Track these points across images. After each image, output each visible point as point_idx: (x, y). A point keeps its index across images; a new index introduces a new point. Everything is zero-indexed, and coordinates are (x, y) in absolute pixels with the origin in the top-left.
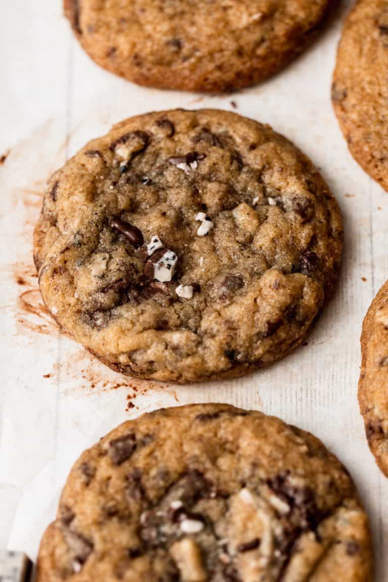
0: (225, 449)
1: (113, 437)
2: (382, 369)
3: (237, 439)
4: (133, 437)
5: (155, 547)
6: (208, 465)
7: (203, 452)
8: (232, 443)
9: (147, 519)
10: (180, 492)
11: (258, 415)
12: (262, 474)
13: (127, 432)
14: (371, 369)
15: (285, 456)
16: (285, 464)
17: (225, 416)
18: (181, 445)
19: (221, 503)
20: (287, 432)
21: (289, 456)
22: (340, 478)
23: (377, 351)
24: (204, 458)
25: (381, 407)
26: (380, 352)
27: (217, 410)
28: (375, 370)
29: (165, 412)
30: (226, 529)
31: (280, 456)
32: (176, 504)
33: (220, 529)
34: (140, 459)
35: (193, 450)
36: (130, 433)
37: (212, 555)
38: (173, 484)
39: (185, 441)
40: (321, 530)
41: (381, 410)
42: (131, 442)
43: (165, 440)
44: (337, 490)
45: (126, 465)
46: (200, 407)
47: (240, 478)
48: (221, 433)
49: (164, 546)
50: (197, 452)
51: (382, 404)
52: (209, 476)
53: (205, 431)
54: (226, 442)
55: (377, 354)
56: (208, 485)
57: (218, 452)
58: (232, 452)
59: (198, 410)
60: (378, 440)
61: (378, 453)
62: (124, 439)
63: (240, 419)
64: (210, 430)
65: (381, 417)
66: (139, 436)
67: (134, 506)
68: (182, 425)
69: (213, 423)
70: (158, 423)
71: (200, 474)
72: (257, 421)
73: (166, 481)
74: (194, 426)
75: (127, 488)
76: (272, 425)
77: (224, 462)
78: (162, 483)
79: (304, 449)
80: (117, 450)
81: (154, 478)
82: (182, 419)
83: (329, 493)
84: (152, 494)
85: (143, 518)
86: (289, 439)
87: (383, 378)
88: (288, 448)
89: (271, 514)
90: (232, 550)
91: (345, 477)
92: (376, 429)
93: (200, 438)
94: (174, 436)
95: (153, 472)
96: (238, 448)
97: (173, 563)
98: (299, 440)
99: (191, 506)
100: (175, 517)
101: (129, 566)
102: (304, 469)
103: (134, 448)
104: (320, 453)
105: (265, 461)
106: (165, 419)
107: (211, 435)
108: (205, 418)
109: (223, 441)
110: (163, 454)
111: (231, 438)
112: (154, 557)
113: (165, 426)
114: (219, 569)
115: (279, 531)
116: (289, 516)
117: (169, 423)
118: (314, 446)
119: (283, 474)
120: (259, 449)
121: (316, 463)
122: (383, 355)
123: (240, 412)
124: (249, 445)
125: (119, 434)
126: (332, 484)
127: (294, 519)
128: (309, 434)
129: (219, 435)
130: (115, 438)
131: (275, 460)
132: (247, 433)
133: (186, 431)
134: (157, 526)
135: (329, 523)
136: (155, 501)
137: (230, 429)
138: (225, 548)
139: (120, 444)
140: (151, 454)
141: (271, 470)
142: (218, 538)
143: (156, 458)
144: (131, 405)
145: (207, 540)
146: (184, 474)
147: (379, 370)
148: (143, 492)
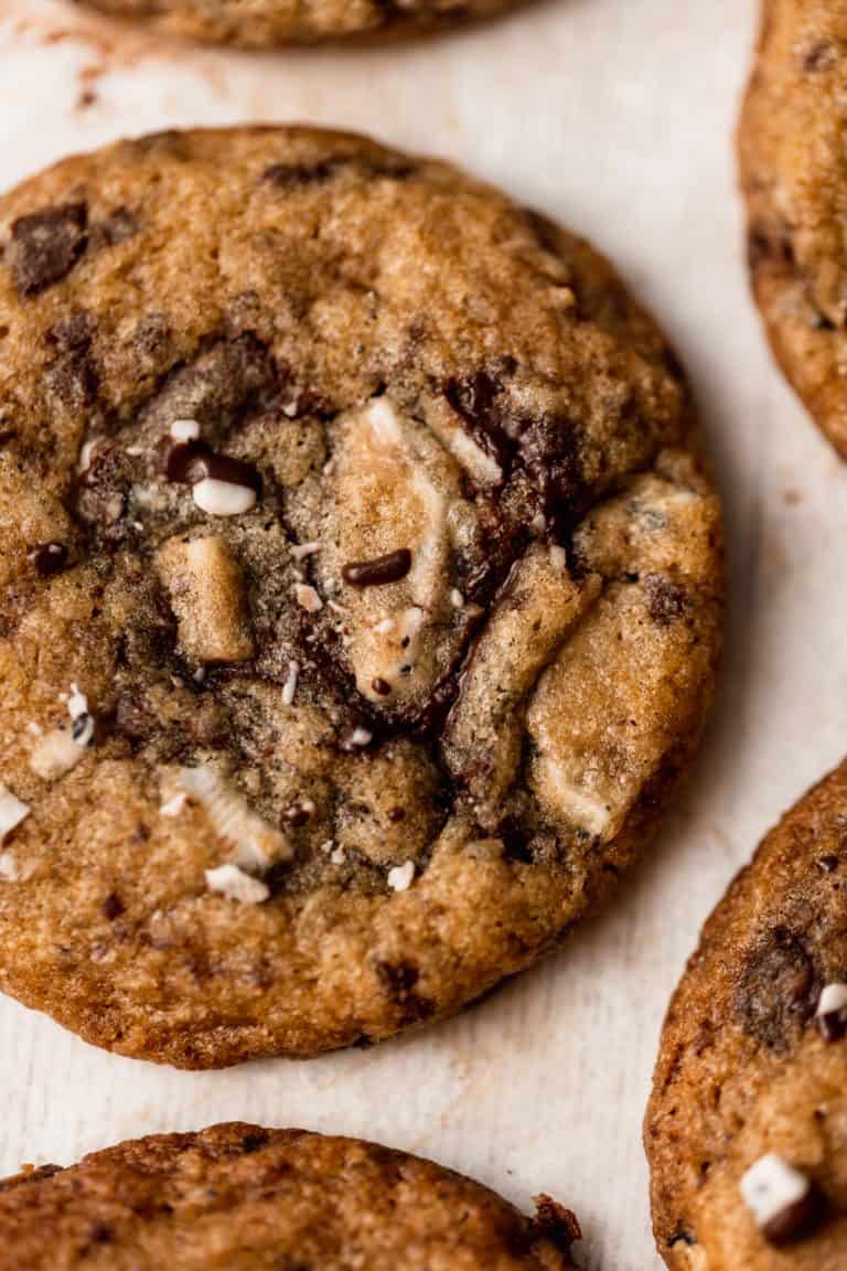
0: (337, 276)
1: (24, 207)
2: (813, 78)
3: (374, 247)
4: (79, 213)
5: (113, 546)
6: (285, 320)
7: (272, 282)
8: (360, 257)
9: (97, 462)
10: (199, 393)
11: (442, 178)
12: (434, 362)
13: (64, 198)
14: (782, 73)
15: (505, 315)
16: (502, 338)
17: (347, 175)
18: (215, 254)
19: (312, 436)
20: (520, 241)
21: (516, 313)
22: (657, 386)
23: (805, 22)
24: (276, 299)
25: (799, 190)
26: (812, 27)
27: (326, 155)
28: (792, 77)
29: (178, 145)
30: (318, 515)
31: (493, 315)
32: (184, 431)
33: (300, 512)
34: (94, 282)
35: (245, 270)
36: (73, 200)
37: (271, 585)
38: (180, 365)
39: (225, 242)
40: (583, 539)
41: (794, 200)
42: (72, 230)
43: (169, 232)
44: (643, 426)
45: (53, 295)
46: (279, 141)
47: (371, 366)
48: (331, 227)
49: (140, 546)
50: (257, 279)
51: (801, 183)
52: (283, 351)
53: (287, 218)
54: (343, 255)
55: (804, 30)
56: (279, 378)
57: (318, 280)
58: (357, 287)
59: (273, 152)
60: (776, 276)
61: (775, 313)
62: (53, 218)
63: (388, 188)
64: (299, 216)
65: (793, 219)
66: (97, 214)
67: (63, 421)
68: (221, 191)
69: (311, 197)
70: (156, 179)
71: (258, 345)
72: (437, 200)
73: (160, 359)
74: (254, 201)
75: (48, 366)
76: (479, 218)
77: (332, 315)
78: (148, 362)
79: (563, 296)
80: (31, 250)
81: (128, 345)
82: (225, 174)
83: (620, 434)
84: (117, 392)
85: (88, 452)
86: (521, 262)
87: (810, 102)
88: (517, 289)
89: (450, 482)
90: (329, 576)
91: (669, 385)
92: (776, 247)
93: (270, 237)
94: (197, 224)
95: (127, 328)
96: (375, 273)
97: (160, 598)
98: (552, 266)
99: (225, 436)
100: (178, 466)
101: (33, 597)
102: (558, 358)
103: (81, 248)
104: (606, 311)
105: (447, 327)
106: (176, 168)
107: (302, 231)
108: (289, 177)
109: (335, 251)
110: (160, 277)
111: (357, 246)
112: (107, 576)
113: (173, 192)
114: (285, 625)
115: (465, 535)
116: (497, 493)
117: (186, 183)
118: (592, 283)
119: (493, 369)
120: (435, 287)
121: (592, 342)
122: (819, 36)
123: (391, 162)
124: (406, 272)
125: (42, 201)
126: (630, 408)
127: (511, 505)
128: (582, 244)
129: (324, 233)
130: (29, 211)
131: (478, 324)
132: (405, 234)
133: (235, 212)
134: (125, 485)
135: (611, 519)
136: (125, 412)
137: (357, 220)
138: (310, 566)
139: (41, 234)
140: (126, 269)
141: (462, 354)
142: (292, 536)
143: (138, 284)
144: (88, 99)
145: (261, 539)
146: (213, 339)
147: (804, 81)
148: (92, 382)
